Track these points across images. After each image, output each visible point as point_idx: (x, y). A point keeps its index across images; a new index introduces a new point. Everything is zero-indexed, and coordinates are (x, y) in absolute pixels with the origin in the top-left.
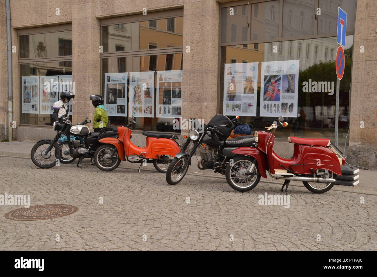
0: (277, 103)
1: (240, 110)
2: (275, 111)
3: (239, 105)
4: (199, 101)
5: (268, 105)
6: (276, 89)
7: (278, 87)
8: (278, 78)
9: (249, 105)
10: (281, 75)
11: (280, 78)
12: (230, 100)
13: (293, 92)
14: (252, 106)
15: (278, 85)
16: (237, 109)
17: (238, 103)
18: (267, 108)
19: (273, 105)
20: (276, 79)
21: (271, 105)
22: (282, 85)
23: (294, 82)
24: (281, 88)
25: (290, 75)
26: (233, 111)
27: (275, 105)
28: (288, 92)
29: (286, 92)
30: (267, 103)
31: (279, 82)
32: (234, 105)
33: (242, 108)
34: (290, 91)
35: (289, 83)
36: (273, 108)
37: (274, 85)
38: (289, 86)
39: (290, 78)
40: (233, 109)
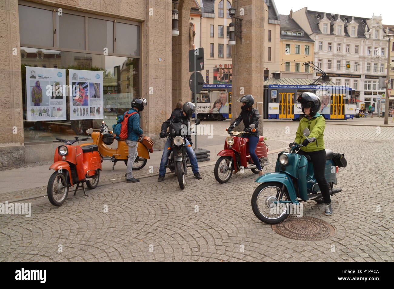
0: (86, 107)
1: (48, 115)
2: (84, 114)
3: (47, 109)
4: (7, 106)
5: (78, 109)
6: (84, 95)
7: (86, 93)
8: (86, 85)
9: (58, 110)
10: (88, 82)
11: (87, 86)
12: (35, 105)
13: (99, 98)
14: (61, 110)
15: (86, 92)
16: (44, 114)
17: (45, 107)
18: (76, 112)
19: (82, 110)
20: (84, 86)
21: (81, 109)
22: (90, 92)
23: (100, 89)
24: (88, 94)
25: (96, 83)
26: (39, 116)
27: (84, 109)
28: (95, 97)
29: (93, 98)
30: (76, 107)
31: (87, 89)
32: (40, 110)
33: (50, 113)
34: (97, 97)
35: (95, 90)
36: (82, 112)
37: (83, 91)
38: (95, 93)
39: (96, 86)
40: (40, 114)
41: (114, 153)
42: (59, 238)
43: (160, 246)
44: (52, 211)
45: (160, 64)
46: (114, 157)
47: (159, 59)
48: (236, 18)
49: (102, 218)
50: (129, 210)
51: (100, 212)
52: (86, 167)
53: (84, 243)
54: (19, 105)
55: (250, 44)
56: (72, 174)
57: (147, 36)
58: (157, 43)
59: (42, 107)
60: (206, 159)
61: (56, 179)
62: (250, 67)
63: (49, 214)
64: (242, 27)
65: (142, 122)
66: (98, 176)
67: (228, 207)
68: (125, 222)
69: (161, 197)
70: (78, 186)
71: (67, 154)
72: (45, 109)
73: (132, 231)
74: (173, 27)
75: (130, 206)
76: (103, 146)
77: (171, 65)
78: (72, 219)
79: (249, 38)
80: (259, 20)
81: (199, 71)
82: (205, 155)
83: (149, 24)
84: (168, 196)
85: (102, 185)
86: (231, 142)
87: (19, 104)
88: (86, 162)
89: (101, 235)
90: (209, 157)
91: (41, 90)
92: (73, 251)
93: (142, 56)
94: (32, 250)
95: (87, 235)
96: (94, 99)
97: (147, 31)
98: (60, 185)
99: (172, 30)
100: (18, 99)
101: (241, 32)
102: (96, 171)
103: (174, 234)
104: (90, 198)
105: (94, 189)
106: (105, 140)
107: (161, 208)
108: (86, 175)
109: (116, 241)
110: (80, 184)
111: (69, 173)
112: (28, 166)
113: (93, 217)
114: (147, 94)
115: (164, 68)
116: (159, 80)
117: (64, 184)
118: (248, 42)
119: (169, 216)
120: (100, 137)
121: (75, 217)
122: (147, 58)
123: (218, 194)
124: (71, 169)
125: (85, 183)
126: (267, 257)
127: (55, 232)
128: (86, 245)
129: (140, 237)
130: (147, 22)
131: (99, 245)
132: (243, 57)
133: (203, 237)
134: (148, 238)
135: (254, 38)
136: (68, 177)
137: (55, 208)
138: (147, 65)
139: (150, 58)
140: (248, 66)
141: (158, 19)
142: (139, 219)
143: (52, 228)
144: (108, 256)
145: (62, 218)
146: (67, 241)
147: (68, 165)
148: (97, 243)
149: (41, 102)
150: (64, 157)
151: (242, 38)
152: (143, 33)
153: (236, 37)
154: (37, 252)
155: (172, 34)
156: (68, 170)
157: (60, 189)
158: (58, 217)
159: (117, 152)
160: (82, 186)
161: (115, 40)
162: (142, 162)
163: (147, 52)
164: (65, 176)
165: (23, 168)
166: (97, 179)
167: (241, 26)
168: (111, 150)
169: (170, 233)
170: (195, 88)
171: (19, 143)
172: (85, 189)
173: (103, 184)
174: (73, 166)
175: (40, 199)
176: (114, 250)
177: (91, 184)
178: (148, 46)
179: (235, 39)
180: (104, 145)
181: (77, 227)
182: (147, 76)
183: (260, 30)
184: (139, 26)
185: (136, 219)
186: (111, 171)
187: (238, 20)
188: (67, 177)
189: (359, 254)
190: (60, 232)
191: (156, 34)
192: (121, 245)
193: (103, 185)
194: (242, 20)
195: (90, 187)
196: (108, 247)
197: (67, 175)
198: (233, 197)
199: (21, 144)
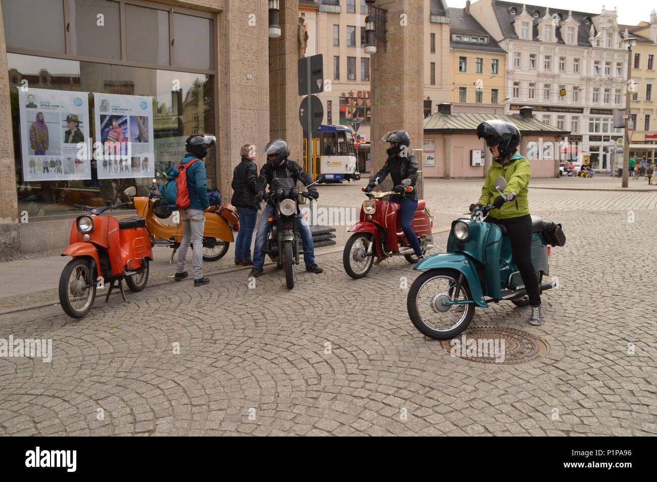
1: (59, 171)
2: (122, 169)
3: (56, 161)
5: (110, 161)
6: (121, 137)
7: (124, 133)
8: (124, 119)
9: (76, 162)
10: (127, 115)
11: (126, 122)
12: (37, 154)
13: (147, 141)
15: (123, 131)
16: (53, 169)
17: (55, 158)
18: (108, 166)
19: (118, 162)
20: (120, 121)
21: (115, 161)
22: (130, 132)
23: (148, 127)
24: (128, 135)
25: (141, 117)
26: (44, 172)
27: (121, 161)
28: (140, 141)
29: (135, 142)
32: (46, 163)
33: (62, 167)
34: (142, 141)
36: (119, 167)
37: (118, 130)
38: (140, 133)
39: (141, 122)
40: (46, 169)
41: (174, 233)
42: (80, 368)
43: (253, 378)
44: (68, 327)
45: (249, 84)
46: (173, 238)
47: (248, 76)
48: (376, 8)
49: (155, 336)
50: (199, 323)
51: (150, 327)
52: (125, 253)
53: (122, 374)
54: (7, 153)
55: (400, 53)
56: (101, 265)
57: (226, 36)
58: (243, 48)
59: (48, 158)
60: (329, 242)
61: (74, 272)
62: (401, 90)
63: (63, 331)
64: (387, 24)
65: (220, 183)
66: (146, 270)
67: (367, 314)
68: (193, 341)
69: (254, 301)
70: (112, 287)
71: (92, 230)
72: (55, 161)
73: (206, 354)
74: (271, 23)
75: (202, 316)
76: (154, 221)
77: (268, 86)
78: (103, 339)
79: (399, 41)
80: (416, 12)
81: (315, 94)
82: (326, 236)
83: (230, 16)
84: (265, 300)
85: (153, 286)
86: (371, 210)
87: (8, 151)
88: (125, 245)
89: (153, 362)
90: (333, 239)
91: (46, 128)
92: (104, 388)
93: (219, 72)
94: (33, 388)
95: (128, 363)
96: (138, 143)
97: (226, 28)
98: (81, 283)
99: (269, 27)
100: (6, 142)
101: (385, 32)
102: (142, 261)
103: (276, 358)
104: (132, 307)
105: (139, 291)
106: (158, 210)
107: (255, 318)
108: (126, 266)
109: (178, 370)
110: (116, 283)
111: (96, 262)
112: (27, 257)
113: (138, 335)
114: (229, 135)
115: (256, 91)
116: (248, 111)
117: (87, 282)
118: (397, 48)
119: (267, 331)
120: (149, 206)
121: (108, 335)
122: (227, 73)
123: (350, 296)
124: (100, 257)
125: (124, 281)
126: (435, 391)
127: (73, 359)
128: (126, 378)
129: (219, 364)
130: (226, 13)
131: (148, 377)
132: (389, 73)
133: (327, 362)
134: (233, 366)
135: (407, 41)
136: (95, 269)
137: (73, 322)
138: (227, 86)
139: (232, 74)
140: (397, 88)
141: (245, 8)
142: (217, 335)
143: (67, 353)
144: (164, 394)
145: (85, 338)
146: (94, 373)
147: (94, 249)
148: (145, 374)
149: (47, 149)
150: (87, 236)
151: (387, 41)
152: (220, 31)
153: (376, 41)
154: (42, 390)
155: (269, 35)
156: (94, 257)
157: (80, 290)
158: (78, 335)
159: (179, 231)
160: (120, 286)
161: (172, 43)
162: (222, 247)
163: (227, 63)
164: (89, 268)
165: (19, 261)
166: (145, 275)
167: (385, 22)
168: (169, 227)
169: (270, 356)
170: (310, 122)
171: (10, 218)
172: (125, 291)
173: (154, 283)
174: (102, 251)
175: (47, 309)
176: (173, 384)
177: (135, 283)
178: (228, 53)
179: (376, 44)
180: (156, 219)
181: (112, 350)
182: (228, 104)
183: (418, 28)
184: (213, 20)
185: (212, 336)
186: (168, 263)
187: (381, 11)
188: (92, 270)
189: (588, 382)
190: (81, 358)
191: (243, 34)
192: (187, 377)
193: (156, 286)
194: (387, 11)
195: (133, 289)
196: (163, 380)
197: (93, 265)
198: (375, 300)
199: (14, 220)
